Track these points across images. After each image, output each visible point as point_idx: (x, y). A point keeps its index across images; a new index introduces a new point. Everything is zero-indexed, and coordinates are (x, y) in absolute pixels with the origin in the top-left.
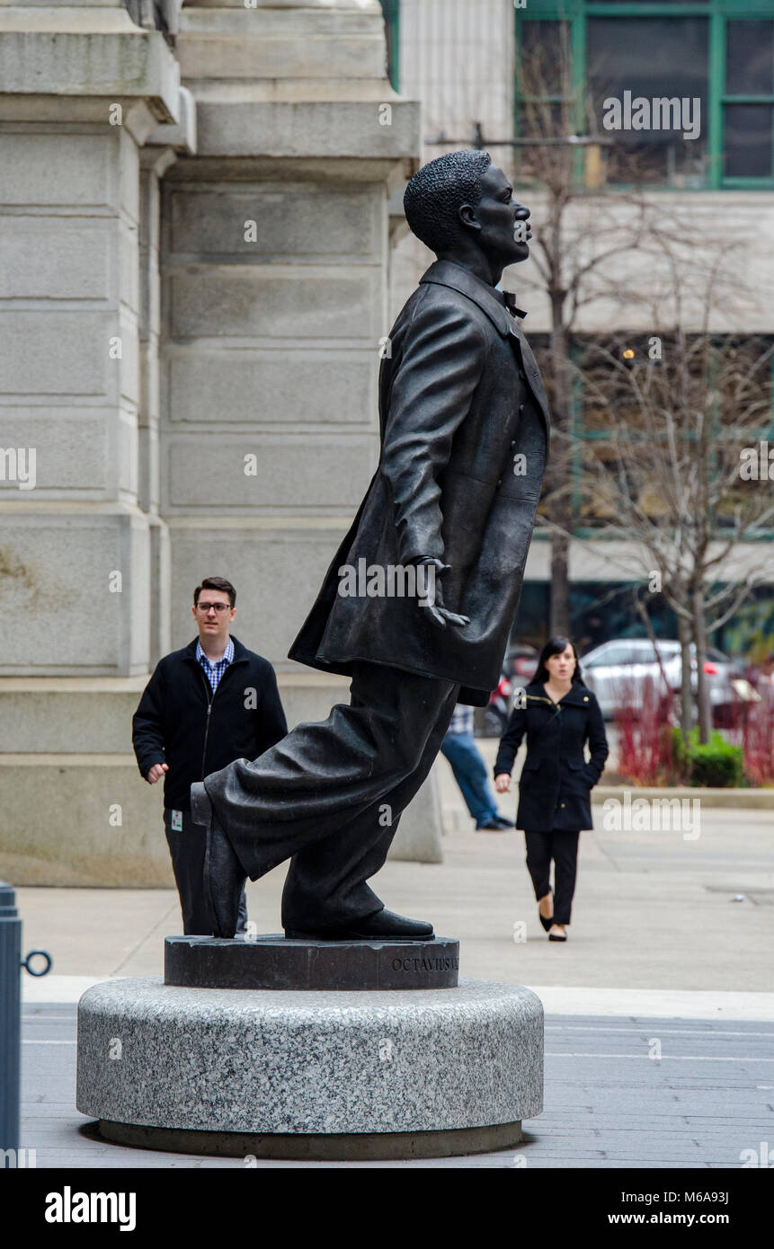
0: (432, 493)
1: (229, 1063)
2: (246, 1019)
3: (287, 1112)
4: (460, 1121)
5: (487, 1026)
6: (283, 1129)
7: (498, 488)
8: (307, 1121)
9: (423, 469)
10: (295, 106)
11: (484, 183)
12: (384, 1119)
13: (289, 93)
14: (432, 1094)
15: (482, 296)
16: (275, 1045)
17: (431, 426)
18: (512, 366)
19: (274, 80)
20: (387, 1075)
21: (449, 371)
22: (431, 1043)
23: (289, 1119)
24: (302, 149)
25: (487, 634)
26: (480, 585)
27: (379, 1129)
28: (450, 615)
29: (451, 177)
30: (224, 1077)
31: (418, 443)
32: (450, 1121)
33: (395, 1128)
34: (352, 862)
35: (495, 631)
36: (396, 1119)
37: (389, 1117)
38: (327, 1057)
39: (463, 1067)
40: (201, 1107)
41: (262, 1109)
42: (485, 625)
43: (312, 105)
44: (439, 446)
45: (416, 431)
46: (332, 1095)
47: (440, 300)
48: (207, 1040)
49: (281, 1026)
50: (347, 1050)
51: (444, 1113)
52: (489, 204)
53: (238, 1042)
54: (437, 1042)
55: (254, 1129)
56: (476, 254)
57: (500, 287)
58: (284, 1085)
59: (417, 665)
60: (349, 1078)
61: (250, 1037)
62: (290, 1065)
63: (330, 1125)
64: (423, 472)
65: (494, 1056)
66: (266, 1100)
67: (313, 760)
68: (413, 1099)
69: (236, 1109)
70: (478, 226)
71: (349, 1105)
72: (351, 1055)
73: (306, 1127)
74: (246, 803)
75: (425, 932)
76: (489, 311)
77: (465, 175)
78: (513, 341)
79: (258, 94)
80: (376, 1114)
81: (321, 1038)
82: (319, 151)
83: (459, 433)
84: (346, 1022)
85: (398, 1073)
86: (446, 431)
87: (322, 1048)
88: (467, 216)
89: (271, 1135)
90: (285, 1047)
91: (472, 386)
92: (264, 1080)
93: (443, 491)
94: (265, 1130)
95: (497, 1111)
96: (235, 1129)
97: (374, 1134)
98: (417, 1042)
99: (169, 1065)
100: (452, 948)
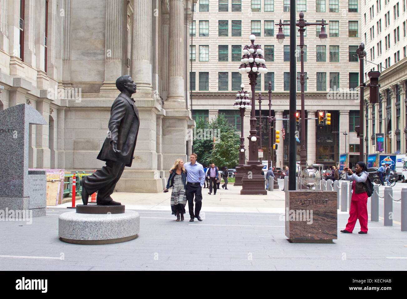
0: (116, 130)
1: (73, 228)
2: (76, 220)
3: (83, 237)
4: (116, 237)
5: (122, 221)
6: (82, 239)
7: (129, 130)
8: (86, 238)
9: (114, 126)
10: (176, 111)
11: (128, 80)
12: (100, 238)
13: (176, 110)
14: (110, 233)
15: (128, 98)
16: (80, 225)
17: (117, 119)
18: (132, 109)
19: (174, 109)
20: (101, 230)
21: (120, 110)
22: (110, 224)
23: (83, 238)
24: (177, 116)
25: (127, 154)
26: (126, 146)
27: (99, 239)
28: (117, 150)
29: (123, 79)
30: (73, 230)
31: (114, 122)
32: (114, 237)
33: (102, 239)
34: (107, 192)
35: (129, 154)
36: (103, 238)
37: (101, 237)
38: (89, 227)
39: (116, 228)
40: (69, 235)
41: (79, 236)
42: (127, 153)
43: (178, 111)
44: (118, 122)
45: (114, 120)
46: (91, 234)
47: (120, 98)
48: (70, 224)
49: (82, 222)
50: (93, 226)
51: (112, 236)
52: (129, 83)
53: (75, 224)
54: (111, 224)
55: (77, 239)
56: (127, 91)
57: (131, 97)
58: (82, 232)
59: (115, 160)
60: (93, 231)
61: (77, 223)
62: (83, 228)
63: (90, 239)
64: (114, 127)
65: (123, 226)
66: (79, 234)
67: (99, 176)
68: (106, 234)
69: (74, 236)
70: (127, 87)
71: (94, 235)
72: (94, 227)
73: (86, 239)
74: (89, 183)
75: (119, 204)
76: (128, 101)
77: (125, 78)
78: (132, 106)
79: (172, 110)
80: (99, 237)
81: (88, 224)
82: (178, 116)
83: (122, 120)
84: (93, 221)
85: (103, 230)
86: (119, 120)
87: (89, 225)
88: (125, 85)
89: (80, 240)
90: (82, 225)
91: (124, 113)
92: (79, 231)
93: (119, 130)
94: (79, 239)
95: (124, 235)
96: (74, 239)
97: (98, 240)
98: (107, 224)
99: (65, 228)
100: (124, 206)
